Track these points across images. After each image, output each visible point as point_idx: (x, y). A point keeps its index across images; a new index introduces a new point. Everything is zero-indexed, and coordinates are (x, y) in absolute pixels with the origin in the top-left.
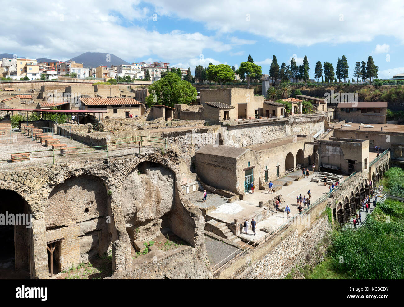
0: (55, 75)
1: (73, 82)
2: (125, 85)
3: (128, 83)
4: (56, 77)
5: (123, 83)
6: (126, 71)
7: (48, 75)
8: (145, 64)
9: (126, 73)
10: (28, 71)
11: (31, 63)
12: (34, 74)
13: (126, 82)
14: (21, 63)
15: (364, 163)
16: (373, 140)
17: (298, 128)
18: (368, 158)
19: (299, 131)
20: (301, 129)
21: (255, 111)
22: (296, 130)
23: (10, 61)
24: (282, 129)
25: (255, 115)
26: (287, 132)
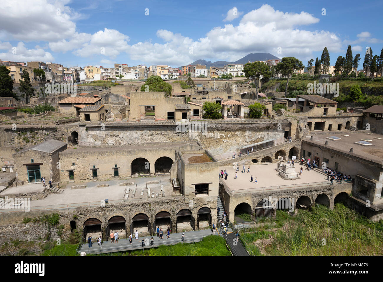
0: (176, 75)
2: (224, 81)
3: (228, 79)
5: (223, 79)
6: (231, 70)
7: (173, 75)
9: (231, 71)
10: (162, 73)
11: (165, 68)
12: (165, 75)
14: (159, 69)
15: (192, 188)
16: (338, 163)
17: (216, 134)
18: (212, 183)
19: (219, 137)
20: (223, 135)
21: (167, 113)
22: (212, 135)
23: (155, 67)
24: (183, 134)
25: (168, 117)
26: (190, 137)
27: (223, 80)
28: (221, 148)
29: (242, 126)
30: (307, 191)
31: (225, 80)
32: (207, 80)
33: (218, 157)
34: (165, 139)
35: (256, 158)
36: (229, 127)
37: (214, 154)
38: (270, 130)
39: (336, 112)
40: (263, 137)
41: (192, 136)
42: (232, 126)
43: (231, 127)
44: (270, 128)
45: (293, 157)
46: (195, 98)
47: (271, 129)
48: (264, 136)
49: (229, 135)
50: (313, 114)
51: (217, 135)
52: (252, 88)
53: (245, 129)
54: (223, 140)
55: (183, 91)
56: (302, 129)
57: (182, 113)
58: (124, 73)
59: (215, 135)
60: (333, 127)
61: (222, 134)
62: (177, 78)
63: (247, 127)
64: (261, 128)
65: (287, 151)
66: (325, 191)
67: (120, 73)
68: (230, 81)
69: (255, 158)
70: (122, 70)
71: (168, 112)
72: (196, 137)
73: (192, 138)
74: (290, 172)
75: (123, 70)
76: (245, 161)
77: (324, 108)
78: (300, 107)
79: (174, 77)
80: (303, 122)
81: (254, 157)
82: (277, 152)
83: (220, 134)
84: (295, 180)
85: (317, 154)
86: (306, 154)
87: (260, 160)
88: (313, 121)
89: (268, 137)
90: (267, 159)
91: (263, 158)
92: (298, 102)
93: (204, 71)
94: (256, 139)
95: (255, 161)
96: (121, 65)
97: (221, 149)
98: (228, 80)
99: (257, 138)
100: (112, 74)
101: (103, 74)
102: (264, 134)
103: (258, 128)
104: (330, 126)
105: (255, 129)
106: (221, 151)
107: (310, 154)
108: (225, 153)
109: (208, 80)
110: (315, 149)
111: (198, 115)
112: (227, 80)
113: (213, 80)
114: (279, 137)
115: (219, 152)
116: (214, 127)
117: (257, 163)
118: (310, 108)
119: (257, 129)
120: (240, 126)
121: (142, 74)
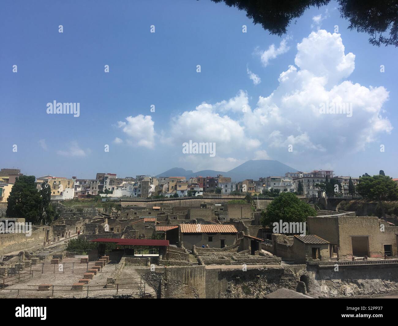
0: (201, 191)
1: (217, 198)
4: (201, 194)
6: (275, 184)
7: (195, 192)
8: (301, 173)
9: (275, 186)
10: (178, 188)
12: (182, 191)
13: (273, 196)
14: (173, 181)
23: (164, 179)
25: (385, 253)
58: (111, 187)
67: (106, 187)
70: (109, 183)
71: (383, 245)
79: (197, 195)
93: (230, 185)
96: (108, 176)
100: (93, 188)
101: (77, 188)
121: (145, 190)
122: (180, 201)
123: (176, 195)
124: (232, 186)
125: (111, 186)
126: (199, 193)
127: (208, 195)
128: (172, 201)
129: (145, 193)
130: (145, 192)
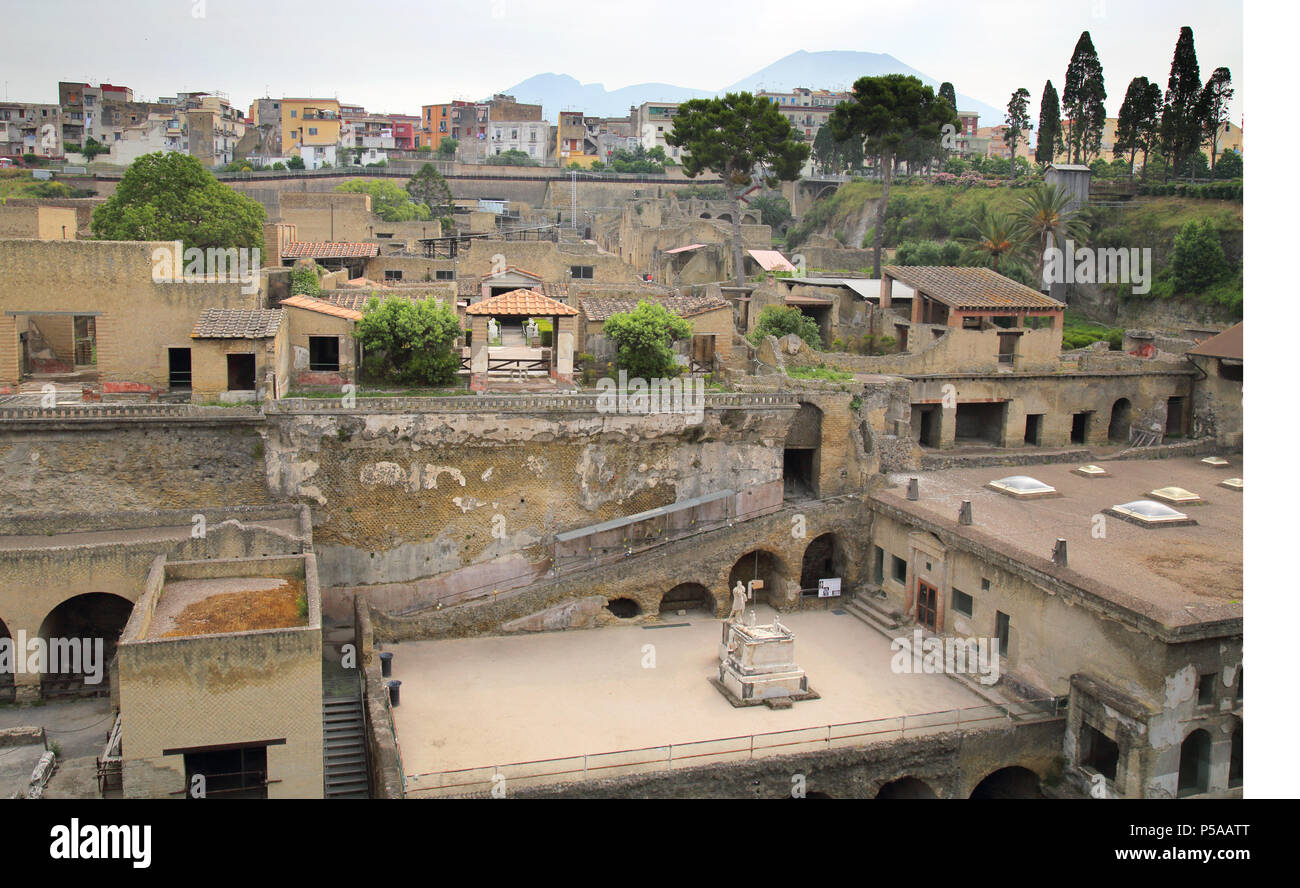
2: (624, 185)
3: (642, 175)
4: (382, 158)
5: (622, 176)
6: (661, 129)
7: (362, 151)
8: (806, 95)
9: (660, 134)
10: (307, 138)
11: (322, 113)
12: (319, 149)
14: (294, 114)
15: (166, 769)
16: (1007, 618)
17: (415, 469)
18: (282, 741)
19: (432, 484)
20: (455, 472)
21: (167, 354)
22: (397, 475)
24: (236, 466)
25: (172, 377)
26: (274, 482)
27: (618, 180)
28: (446, 542)
29: (555, 427)
30: (821, 767)
31: (631, 181)
32: (536, 179)
33: (429, 590)
34: (129, 492)
35: (628, 595)
36: (486, 432)
37: (408, 571)
38: (706, 444)
39: (1060, 354)
40: (670, 482)
41: (283, 477)
42: (502, 425)
43: (495, 430)
44: (706, 435)
45: (826, 583)
46: (398, 275)
47: (709, 440)
48: (677, 478)
49: (486, 475)
50: (946, 363)
51: (423, 472)
52: (760, 221)
53: (575, 439)
54: (458, 501)
55: (380, 235)
56: (875, 438)
57: (230, 357)
58: (110, 132)
59: (409, 476)
60: (1046, 429)
61: (447, 469)
62: (381, 165)
63: (581, 431)
64: (659, 437)
65: (793, 554)
66: (917, 765)
67: (90, 130)
68: (653, 185)
69: (621, 594)
70: (99, 117)
71: (170, 349)
72: (304, 484)
73: (284, 489)
74: (768, 667)
75: (103, 115)
76: (569, 610)
77: (999, 334)
78: (896, 325)
79: (366, 160)
80: (881, 404)
81: (620, 587)
82: (737, 558)
83: (440, 470)
84: (788, 706)
85: (929, 566)
86: (888, 567)
87: (651, 601)
88: (950, 398)
89: (698, 479)
90: (690, 599)
91: (667, 589)
92: (889, 303)
93: (528, 131)
94: (632, 493)
95: (625, 607)
97: (445, 549)
98: (646, 181)
99: (640, 485)
102: (676, 467)
103: (643, 438)
104: (1033, 421)
105: (628, 439)
106: (447, 557)
107: (900, 569)
108: (469, 570)
109: (543, 179)
110: (918, 546)
111: (336, 368)
112: (638, 181)
113: (569, 179)
114: (755, 481)
115: (435, 561)
116: (400, 434)
117: (639, 617)
118: (934, 331)
119: (636, 439)
120: (543, 426)
121: (201, 142)
122: (305, 183)
123: (297, 164)
124: (533, 135)
125: (107, 128)
126: (373, 155)
127: (405, 165)
128: (276, 182)
129: (202, 153)
130: (204, 151)
